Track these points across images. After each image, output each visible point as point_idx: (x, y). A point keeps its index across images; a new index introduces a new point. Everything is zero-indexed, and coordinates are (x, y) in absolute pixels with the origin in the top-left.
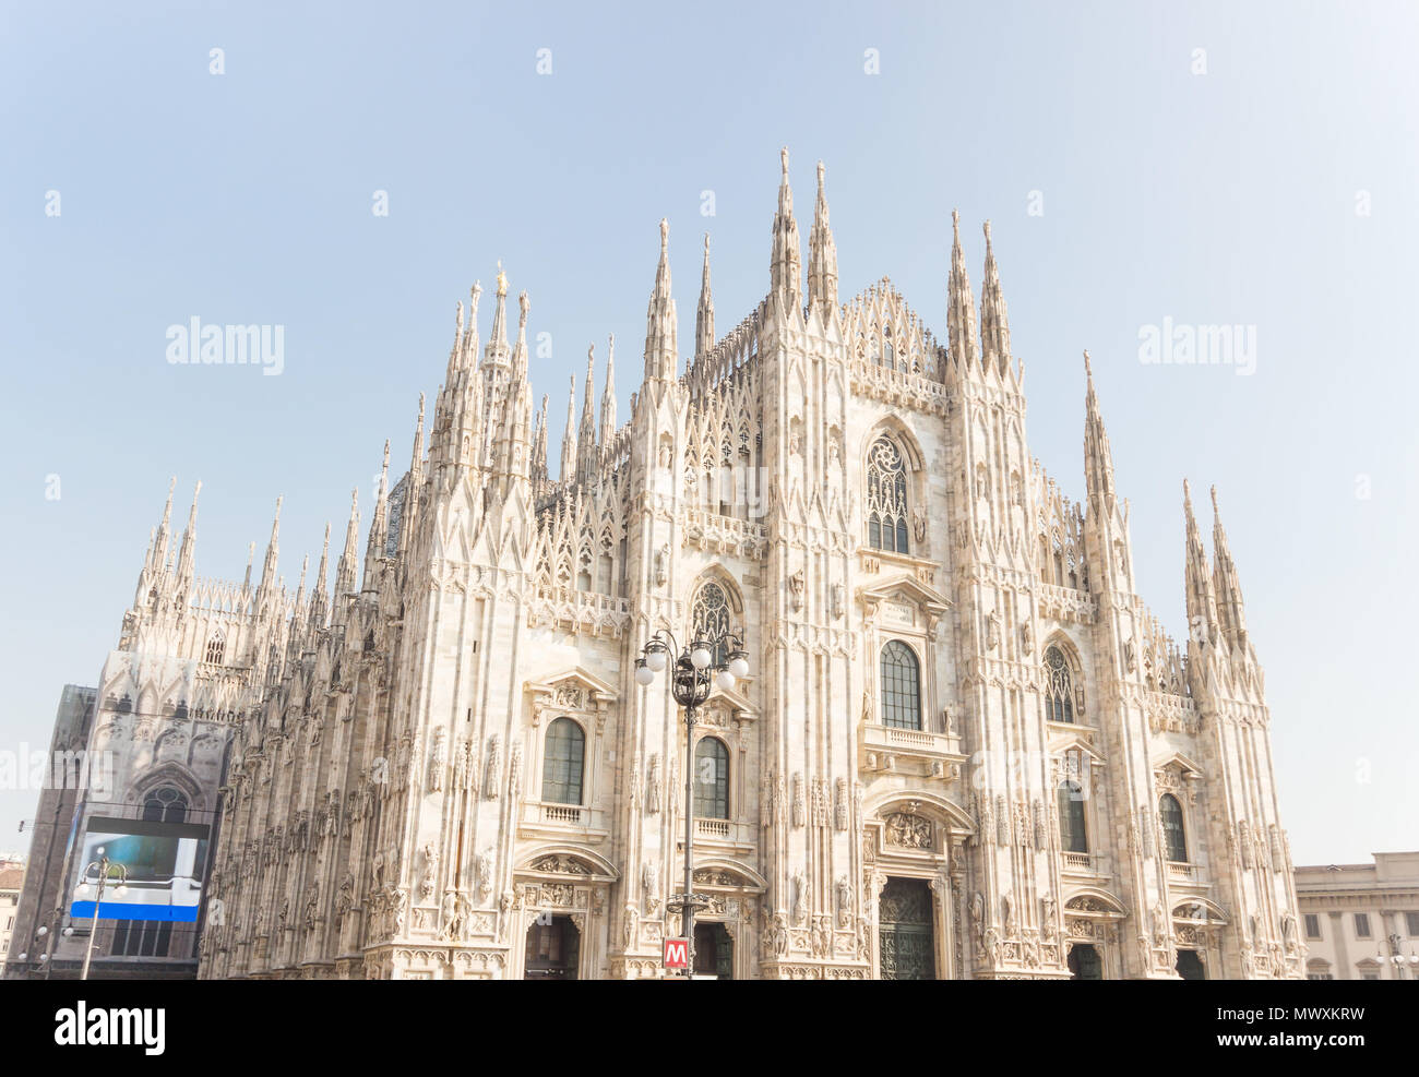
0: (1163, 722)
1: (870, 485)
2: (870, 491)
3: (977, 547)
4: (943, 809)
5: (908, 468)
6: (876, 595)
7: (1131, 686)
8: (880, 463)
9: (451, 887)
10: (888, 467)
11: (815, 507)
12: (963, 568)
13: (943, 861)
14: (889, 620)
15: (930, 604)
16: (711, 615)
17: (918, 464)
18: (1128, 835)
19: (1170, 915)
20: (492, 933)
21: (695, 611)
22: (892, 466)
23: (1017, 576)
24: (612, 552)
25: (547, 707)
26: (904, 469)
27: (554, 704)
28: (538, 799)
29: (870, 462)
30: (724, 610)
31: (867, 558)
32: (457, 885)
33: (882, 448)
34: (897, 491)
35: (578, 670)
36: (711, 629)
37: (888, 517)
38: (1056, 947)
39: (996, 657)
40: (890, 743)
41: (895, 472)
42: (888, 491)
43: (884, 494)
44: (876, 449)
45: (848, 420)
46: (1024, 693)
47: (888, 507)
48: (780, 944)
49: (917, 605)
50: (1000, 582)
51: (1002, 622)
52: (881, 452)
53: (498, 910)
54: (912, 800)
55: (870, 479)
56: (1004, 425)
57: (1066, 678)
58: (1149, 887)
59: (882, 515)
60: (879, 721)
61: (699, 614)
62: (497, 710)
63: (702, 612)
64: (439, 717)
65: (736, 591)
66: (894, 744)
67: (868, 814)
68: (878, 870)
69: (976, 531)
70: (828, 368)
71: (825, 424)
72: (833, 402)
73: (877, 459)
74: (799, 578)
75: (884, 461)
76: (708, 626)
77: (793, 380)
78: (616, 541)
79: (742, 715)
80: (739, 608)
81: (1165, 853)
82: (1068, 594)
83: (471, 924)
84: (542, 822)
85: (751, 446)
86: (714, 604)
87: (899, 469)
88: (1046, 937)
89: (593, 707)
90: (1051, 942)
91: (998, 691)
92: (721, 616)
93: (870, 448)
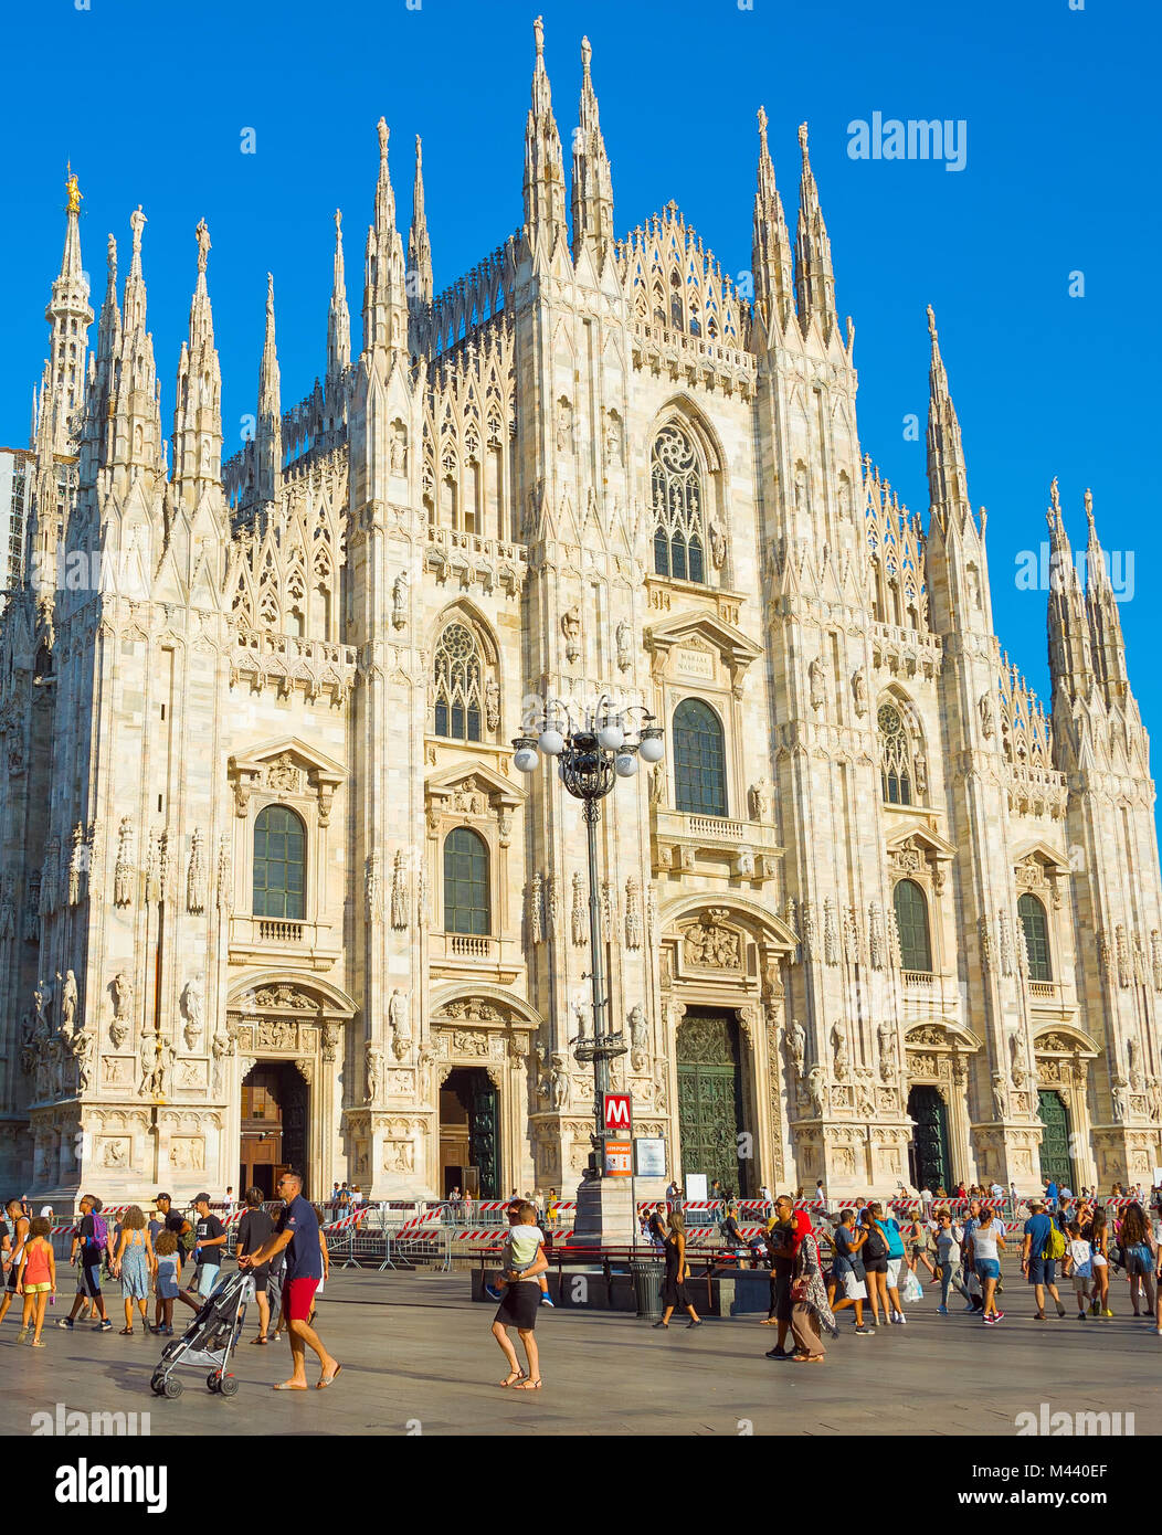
0: (1024, 802)
1: (655, 490)
2: (655, 498)
3: (797, 574)
4: (757, 918)
5: (704, 466)
6: (668, 638)
7: (988, 756)
8: (666, 460)
9: (150, 1027)
10: (677, 466)
11: (591, 521)
12: (777, 603)
13: (754, 984)
14: (684, 672)
15: (736, 651)
16: (457, 666)
17: (716, 461)
18: (981, 948)
19: (1032, 1048)
20: (204, 1086)
21: (437, 662)
22: (682, 466)
23: (847, 611)
24: (329, 582)
25: (256, 791)
26: (696, 468)
27: (266, 789)
28: (249, 912)
29: (653, 459)
30: (473, 660)
31: (655, 588)
32: (157, 1026)
33: (669, 439)
34: (689, 499)
35: (296, 741)
36: (458, 685)
37: (678, 534)
38: (895, 1090)
39: (821, 719)
40: (690, 834)
41: (687, 472)
42: (677, 499)
43: (673, 503)
44: (661, 441)
45: (630, 403)
46: (856, 767)
47: (678, 520)
48: (561, 1092)
49: (718, 651)
50: (825, 620)
51: (829, 671)
52: (667, 445)
53: (210, 1056)
54: (717, 907)
55: (654, 481)
56: (829, 409)
57: (903, 746)
58: (1008, 1013)
59: (670, 532)
60: (673, 805)
61: (442, 666)
62: (196, 797)
63: (445, 663)
64: (123, 808)
65: (489, 633)
66: (694, 835)
67: (664, 926)
68: (675, 997)
69: (795, 553)
70: (605, 331)
71: (603, 407)
72: (612, 377)
73: (663, 456)
74: (573, 616)
75: (672, 457)
76: (454, 681)
77: (561, 347)
78: (334, 569)
79: (504, 799)
80: (493, 658)
81: (1027, 971)
82: (908, 636)
83: (176, 1075)
84: (255, 942)
85: (504, 437)
86: (460, 652)
87: (691, 469)
88: (884, 1078)
89: (315, 791)
90: (890, 1083)
91: (823, 765)
92: (469, 668)
93: (654, 440)
